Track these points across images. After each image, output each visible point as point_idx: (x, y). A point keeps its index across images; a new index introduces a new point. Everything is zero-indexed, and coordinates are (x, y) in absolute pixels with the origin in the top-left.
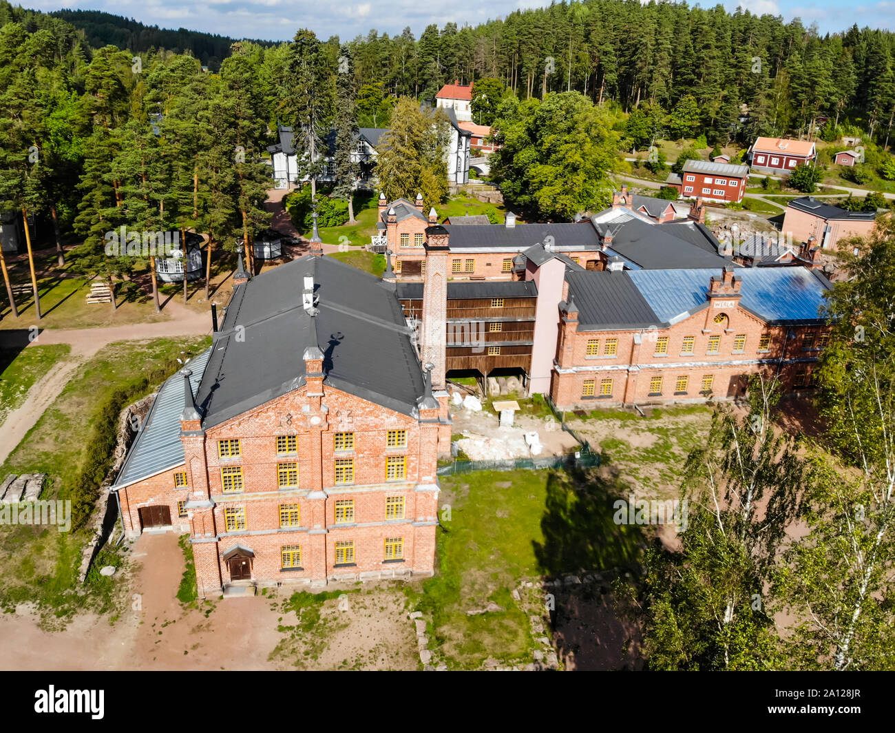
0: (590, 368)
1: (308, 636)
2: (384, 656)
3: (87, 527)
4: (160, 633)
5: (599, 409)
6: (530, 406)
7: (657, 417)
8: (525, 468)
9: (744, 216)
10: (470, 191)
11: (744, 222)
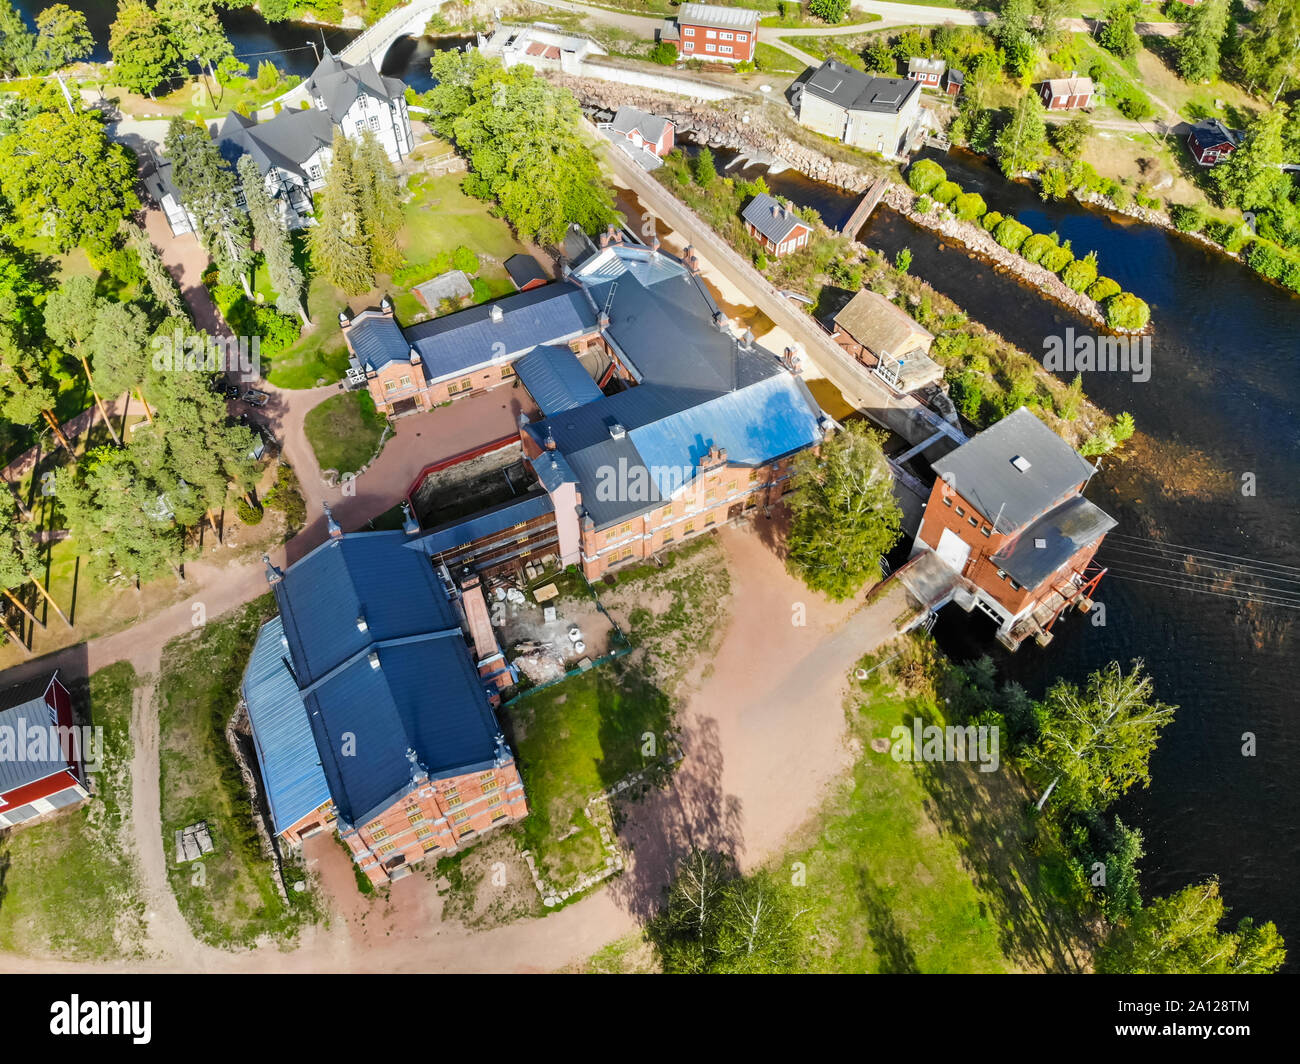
0: (611, 548)
1: (461, 894)
2: (514, 893)
4: (363, 925)
5: (624, 568)
6: (566, 583)
7: (671, 565)
8: (575, 673)
9: (757, 93)
10: (421, 169)
11: (757, 108)
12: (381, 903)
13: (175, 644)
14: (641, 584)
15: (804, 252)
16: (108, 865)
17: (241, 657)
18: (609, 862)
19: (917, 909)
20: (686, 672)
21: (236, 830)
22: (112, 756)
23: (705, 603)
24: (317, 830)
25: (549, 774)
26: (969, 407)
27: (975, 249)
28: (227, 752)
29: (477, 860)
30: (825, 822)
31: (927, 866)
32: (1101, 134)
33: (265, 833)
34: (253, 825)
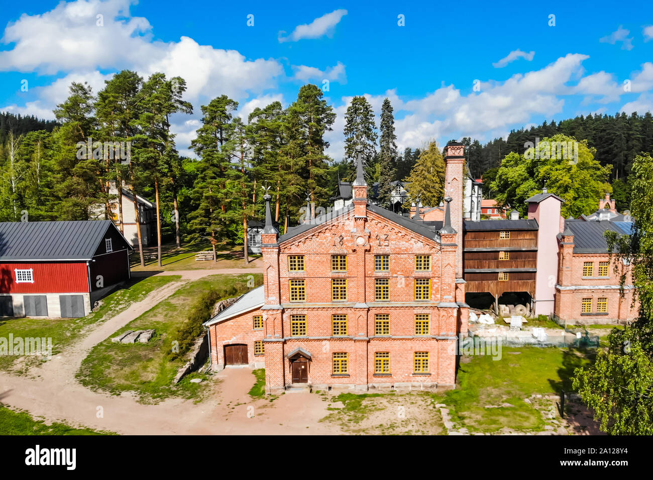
0: (587, 287)
1: (352, 413)
3: (184, 358)
4: (233, 408)
5: (597, 323)
29: (383, 401)
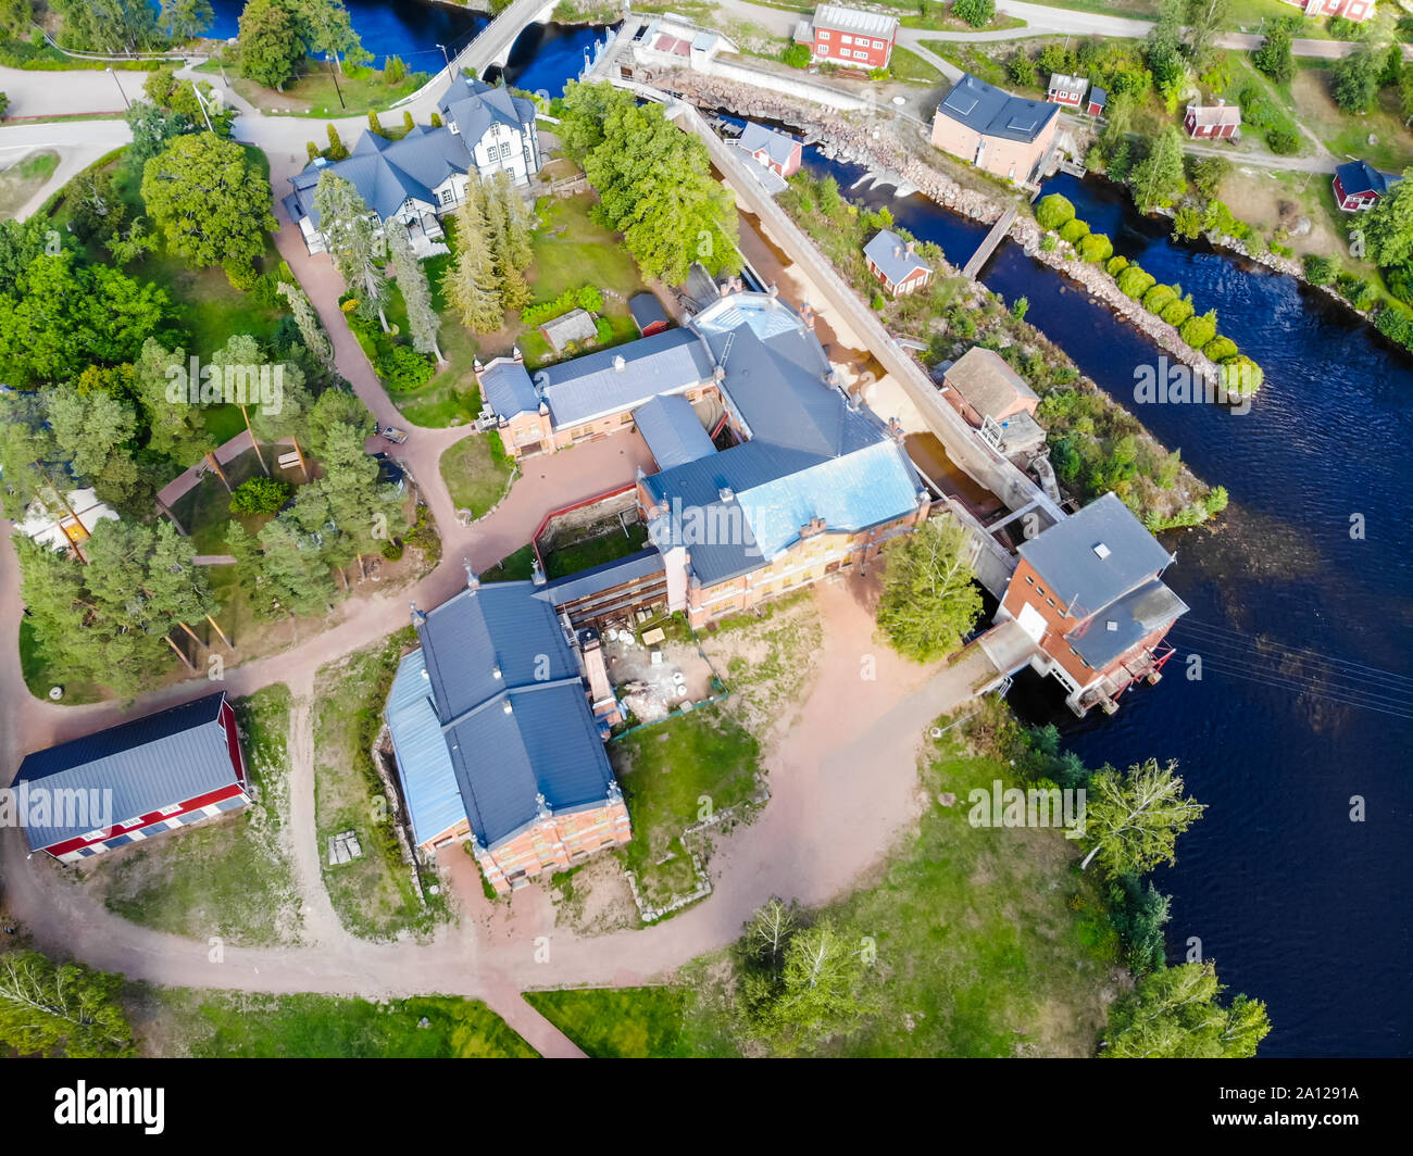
2: (616, 907)
4: (488, 926)
5: (725, 617)
6: (672, 628)
7: (769, 616)
8: (676, 714)
9: (890, 107)
10: (548, 192)
11: (888, 123)
12: (503, 908)
13: (325, 669)
14: (740, 633)
15: (923, 292)
16: (269, 864)
17: (384, 684)
18: (699, 886)
19: (963, 948)
20: (776, 719)
21: (381, 839)
22: (272, 769)
23: (799, 656)
24: (450, 841)
25: (650, 805)
26: (1067, 472)
27: (1097, 294)
28: (373, 771)
29: (586, 876)
30: (890, 866)
31: (977, 911)
32: (1243, 170)
33: (406, 842)
34: (393, 835)
